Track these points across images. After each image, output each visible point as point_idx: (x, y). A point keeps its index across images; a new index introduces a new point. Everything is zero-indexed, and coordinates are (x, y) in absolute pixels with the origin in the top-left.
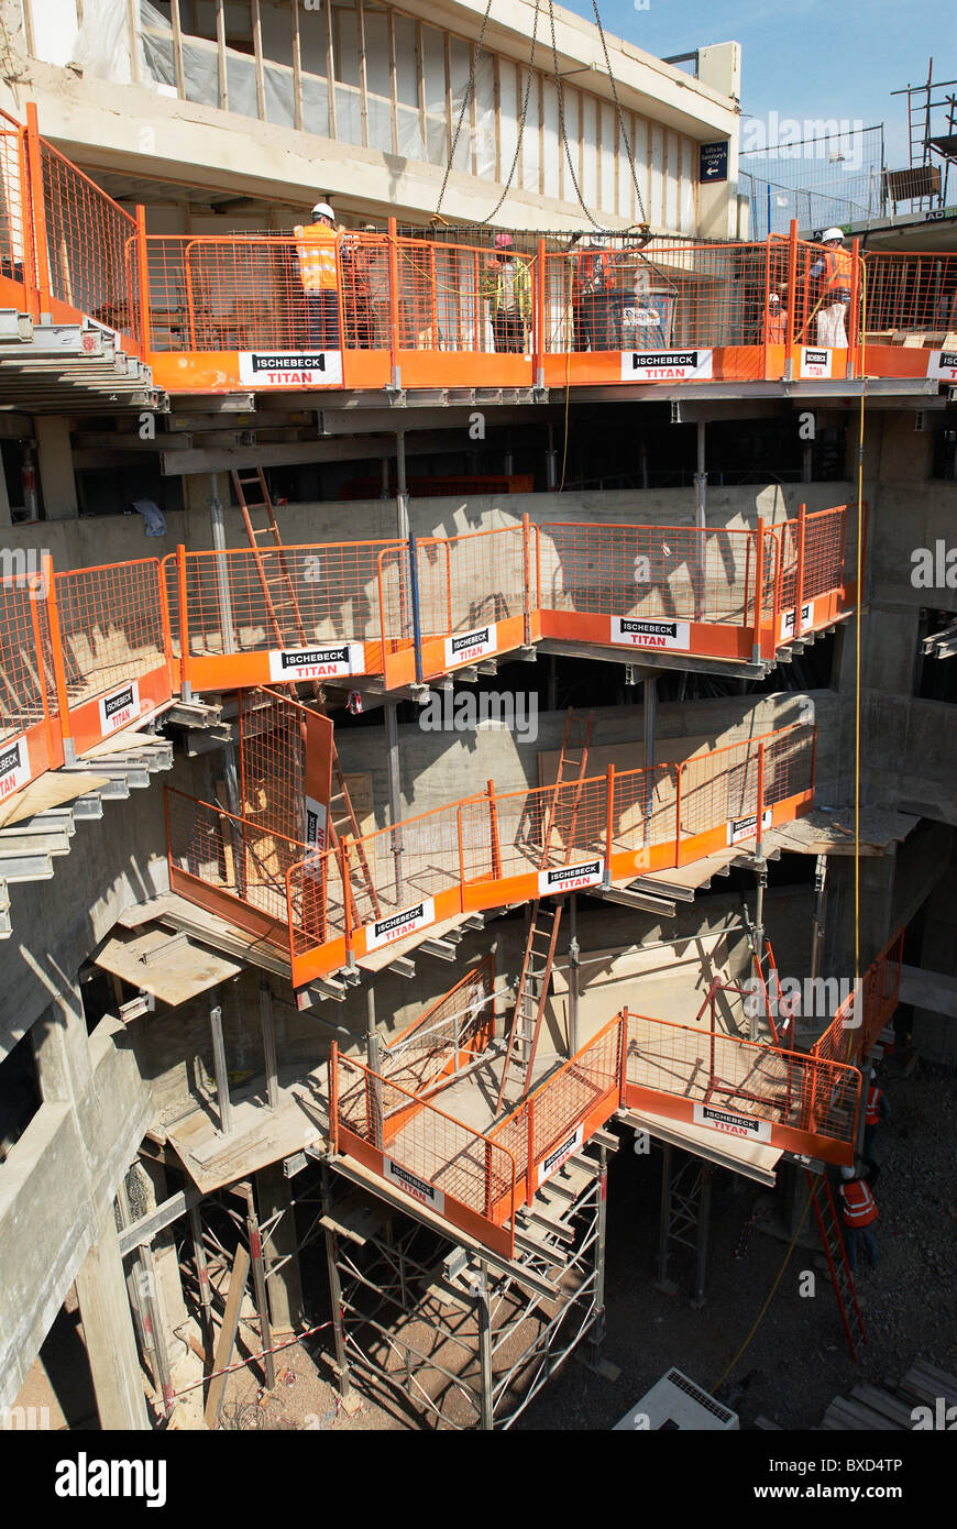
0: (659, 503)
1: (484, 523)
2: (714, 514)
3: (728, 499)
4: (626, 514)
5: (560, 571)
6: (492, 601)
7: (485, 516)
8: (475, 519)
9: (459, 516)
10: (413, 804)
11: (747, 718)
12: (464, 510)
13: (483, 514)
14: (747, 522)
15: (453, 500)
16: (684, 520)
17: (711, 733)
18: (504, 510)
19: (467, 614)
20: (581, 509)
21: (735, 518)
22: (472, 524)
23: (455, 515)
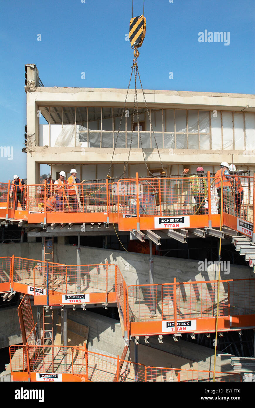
0: (169, 264)
1: (117, 260)
2: (190, 272)
3: (195, 267)
4: (158, 265)
5: (138, 280)
6: (119, 285)
7: (117, 258)
8: (115, 259)
9: (111, 257)
10: (99, 342)
11: (208, 359)
12: (112, 255)
13: (117, 257)
14: (203, 277)
15: (109, 252)
16: (178, 271)
17: (192, 360)
18: (122, 257)
19: (113, 287)
20: (143, 261)
21: (198, 275)
22: (114, 259)
23: (110, 256)
